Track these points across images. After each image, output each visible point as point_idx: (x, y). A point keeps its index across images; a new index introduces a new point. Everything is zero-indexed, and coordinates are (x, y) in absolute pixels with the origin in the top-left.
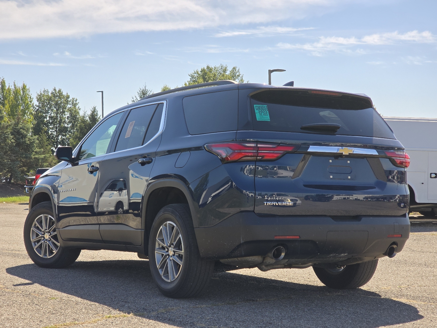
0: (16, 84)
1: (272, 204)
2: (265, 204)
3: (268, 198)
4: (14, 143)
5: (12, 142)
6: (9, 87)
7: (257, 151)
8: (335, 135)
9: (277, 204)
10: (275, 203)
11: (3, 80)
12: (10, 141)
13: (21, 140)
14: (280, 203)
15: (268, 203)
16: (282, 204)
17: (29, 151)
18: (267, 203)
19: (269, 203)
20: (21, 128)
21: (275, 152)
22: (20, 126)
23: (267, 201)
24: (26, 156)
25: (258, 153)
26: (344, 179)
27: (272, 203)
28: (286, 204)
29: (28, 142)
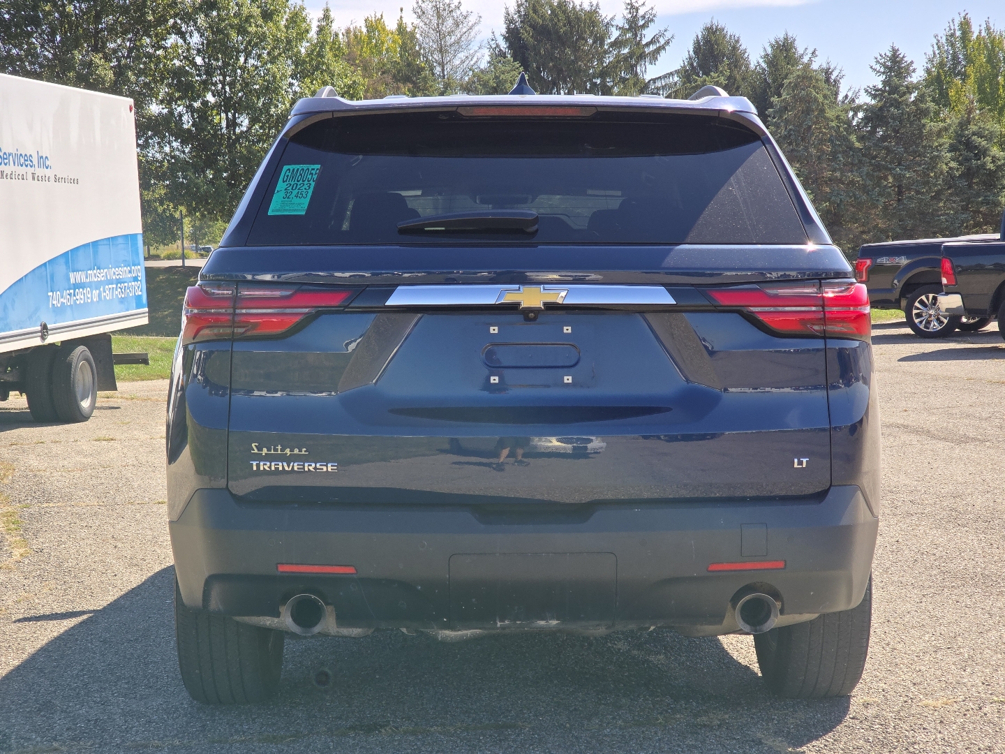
0: (991, 25)
1: (273, 468)
2: (255, 468)
3: (260, 449)
4: (958, 169)
5: (950, 168)
6: (980, 33)
7: (235, 311)
8: (535, 245)
9: (286, 468)
10: (280, 464)
11: (965, 19)
12: (946, 164)
13: (974, 162)
14: (296, 464)
15: (262, 464)
16: (304, 468)
17: (995, 187)
18: (258, 466)
19: (265, 466)
20: (974, 134)
21: (288, 311)
22: (973, 128)
23: (260, 458)
24: (986, 200)
25: (234, 314)
26: (548, 386)
27: (273, 464)
28: (315, 468)
29: (992, 165)
